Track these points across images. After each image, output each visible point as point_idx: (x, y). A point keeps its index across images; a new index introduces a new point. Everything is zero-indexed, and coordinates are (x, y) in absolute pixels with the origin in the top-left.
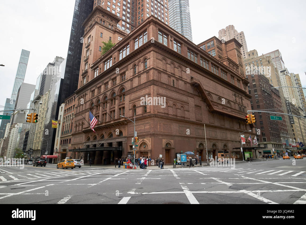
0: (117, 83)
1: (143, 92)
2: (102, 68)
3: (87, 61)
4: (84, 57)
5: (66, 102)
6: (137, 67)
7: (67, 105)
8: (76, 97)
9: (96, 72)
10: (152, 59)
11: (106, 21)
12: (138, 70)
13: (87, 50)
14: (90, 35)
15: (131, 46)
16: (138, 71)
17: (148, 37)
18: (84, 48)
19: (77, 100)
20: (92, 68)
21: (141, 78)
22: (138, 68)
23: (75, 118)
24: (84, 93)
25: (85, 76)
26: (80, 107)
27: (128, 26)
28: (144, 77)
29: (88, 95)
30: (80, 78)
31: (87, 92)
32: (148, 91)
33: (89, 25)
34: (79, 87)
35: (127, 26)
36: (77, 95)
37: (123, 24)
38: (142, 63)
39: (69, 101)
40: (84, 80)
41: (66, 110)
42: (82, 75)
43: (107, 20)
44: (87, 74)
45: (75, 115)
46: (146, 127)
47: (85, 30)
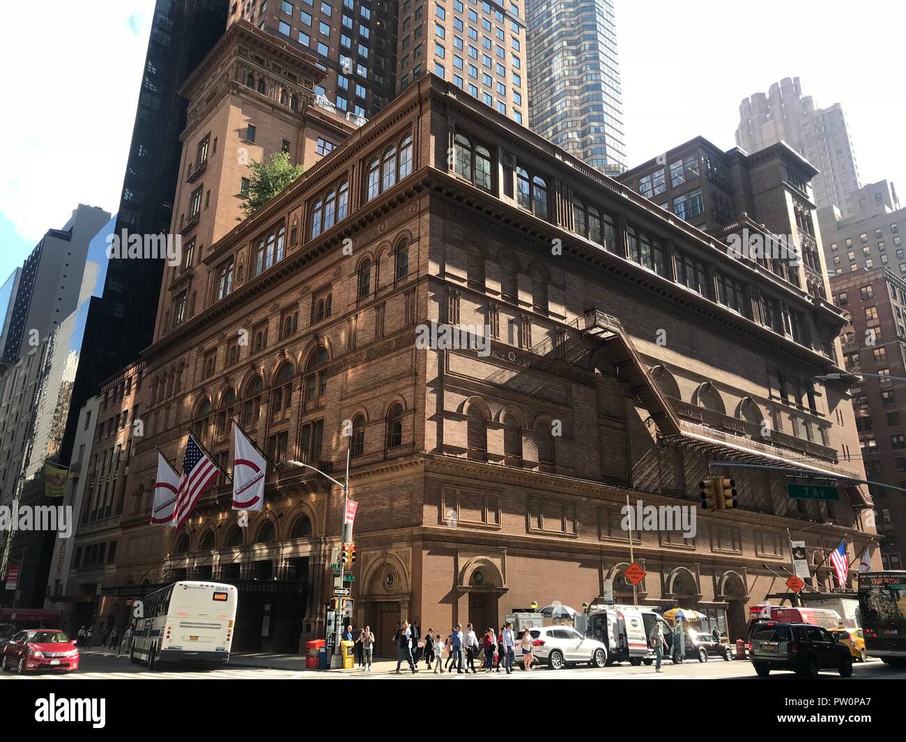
0: (299, 328)
1: (390, 368)
2: (245, 266)
3: (193, 235)
4: (183, 216)
5: (107, 393)
6: (373, 270)
7: (110, 403)
8: (144, 375)
9: (223, 279)
10: (426, 241)
11: (268, 78)
12: (377, 280)
13: (193, 189)
14: (207, 133)
15: (354, 188)
16: (377, 286)
17: (413, 158)
18: (184, 183)
19: (150, 387)
20: (208, 261)
21: (387, 314)
22: (377, 275)
23: (137, 458)
24: (177, 361)
25: (184, 293)
26: (157, 414)
27: (361, 92)
28: (395, 309)
29: (191, 369)
30: (165, 297)
31: (186, 356)
32: (409, 365)
33: (204, 94)
34: (158, 336)
35: (358, 93)
36: (148, 365)
37: (340, 84)
38: (389, 255)
39: (116, 388)
40: (177, 306)
41: (103, 424)
42: (173, 288)
43: (272, 75)
44: (190, 287)
45: (137, 444)
46: (395, 504)
47: (189, 110)
